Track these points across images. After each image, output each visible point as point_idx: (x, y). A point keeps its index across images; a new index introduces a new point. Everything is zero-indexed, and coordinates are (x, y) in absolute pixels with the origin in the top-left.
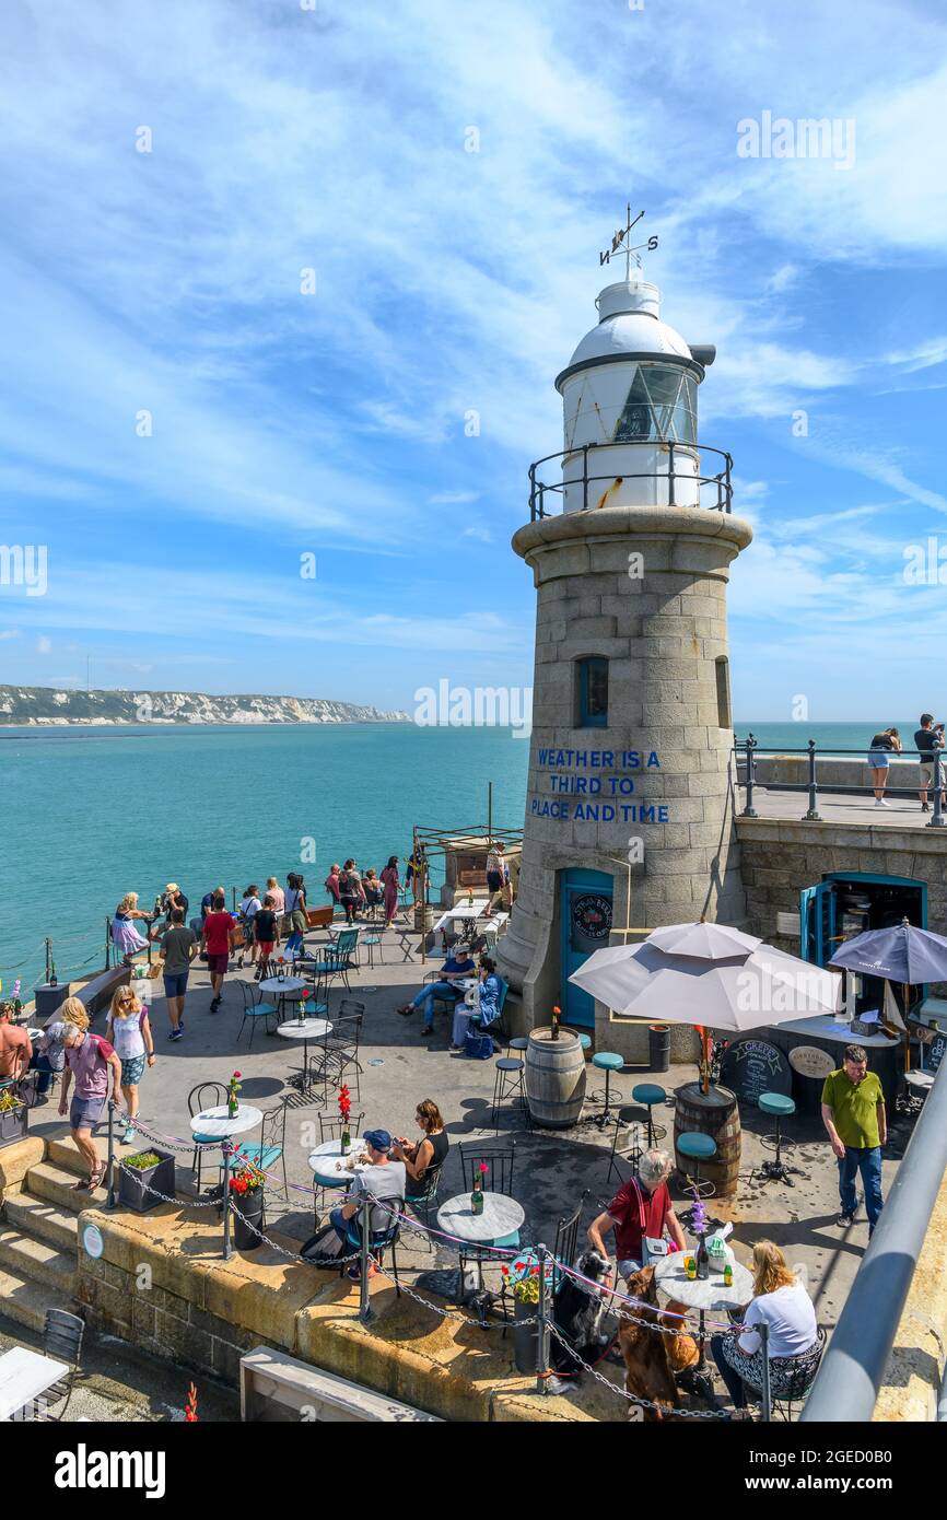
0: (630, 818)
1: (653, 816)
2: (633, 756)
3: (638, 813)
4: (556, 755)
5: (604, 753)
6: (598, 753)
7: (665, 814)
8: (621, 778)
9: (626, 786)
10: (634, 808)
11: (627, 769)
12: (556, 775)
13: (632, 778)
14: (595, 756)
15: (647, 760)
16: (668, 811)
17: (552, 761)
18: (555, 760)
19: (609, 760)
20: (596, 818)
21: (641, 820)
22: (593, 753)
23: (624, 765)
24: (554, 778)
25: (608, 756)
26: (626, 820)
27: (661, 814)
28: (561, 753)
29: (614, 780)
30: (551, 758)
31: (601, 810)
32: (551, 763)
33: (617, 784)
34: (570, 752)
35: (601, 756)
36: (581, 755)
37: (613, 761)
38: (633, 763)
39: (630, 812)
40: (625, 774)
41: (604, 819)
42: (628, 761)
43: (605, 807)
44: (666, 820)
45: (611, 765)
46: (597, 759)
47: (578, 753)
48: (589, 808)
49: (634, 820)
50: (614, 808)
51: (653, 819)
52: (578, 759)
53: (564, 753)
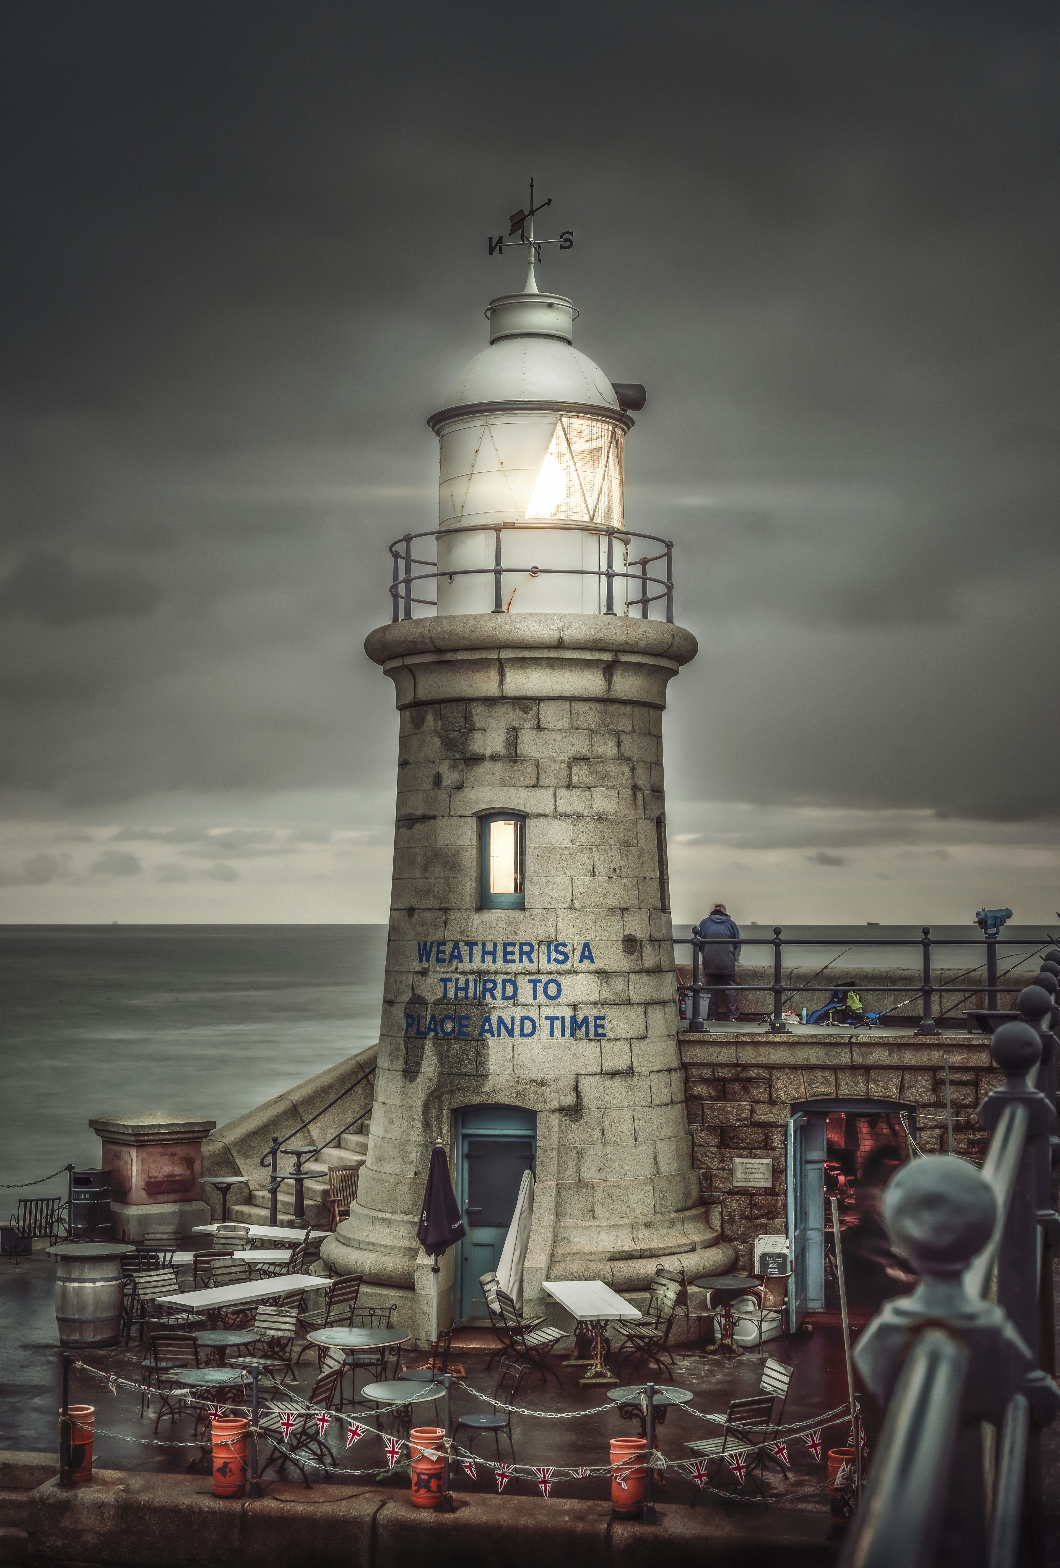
0: (557, 1032)
1: (587, 1029)
2: (561, 948)
3: (567, 1025)
4: (448, 949)
5: (522, 945)
6: (513, 944)
7: (602, 1027)
8: (545, 978)
9: (552, 989)
10: (563, 1018)
11: (554, 966)
12: (448, 976)
13: (561, 979)
14: (509, 949)
15: (578, 953)
16: (605, 1022)
17: (441, 956)
18: (446, 956)
19: (529, 954)
20: (511, 1033)
21: (572, 1035)
22: (506, 945)
23: (549, 961)
24: (445, 981)
25: (526, 949)
26: (552, 1035)
27: (597, 1026)
28: (456, 945)
29: (535, 982)
30: (439, 952)
31: (517, 1023)
32: (438, 960)
33: (540, 987)
34: (471, 945)
35: (517, 949)
36: (489, 947)
37: (534, 956)
38: (561, 957)
39: (557, 1023)
40: (551, 973)
41: (523, 1035)
42: (554, 955)
43: (523, 1019)
44: (604, 1035)
45: (531, 961)
46: (512, 953)
47: (484, 945)
48: (501, 1020)
49: (563, 1035)
50: (537, 1020)
51: (587, 1034)
52: (484, 953)
53: (462, 945)
